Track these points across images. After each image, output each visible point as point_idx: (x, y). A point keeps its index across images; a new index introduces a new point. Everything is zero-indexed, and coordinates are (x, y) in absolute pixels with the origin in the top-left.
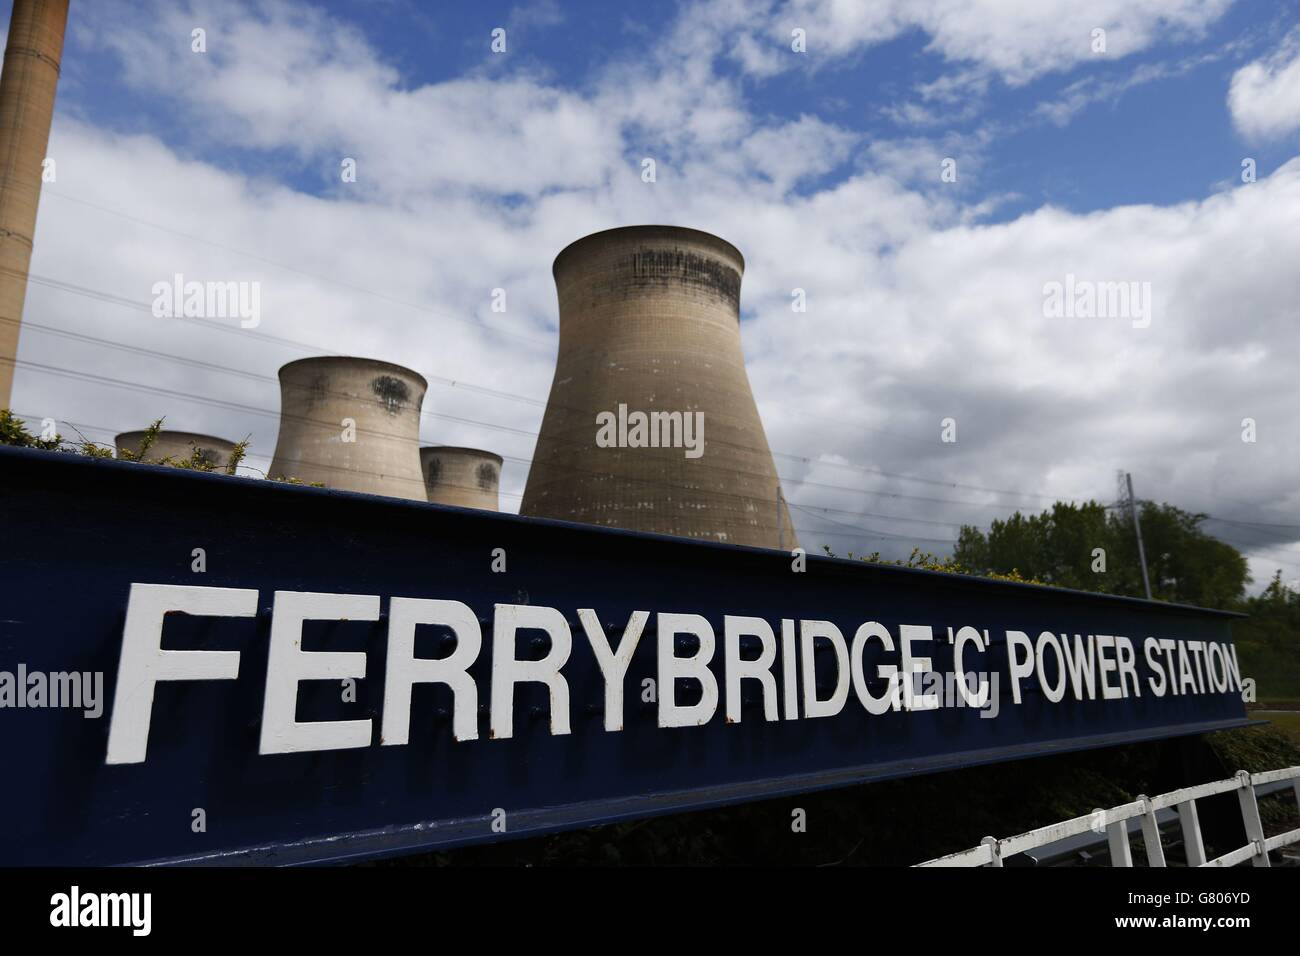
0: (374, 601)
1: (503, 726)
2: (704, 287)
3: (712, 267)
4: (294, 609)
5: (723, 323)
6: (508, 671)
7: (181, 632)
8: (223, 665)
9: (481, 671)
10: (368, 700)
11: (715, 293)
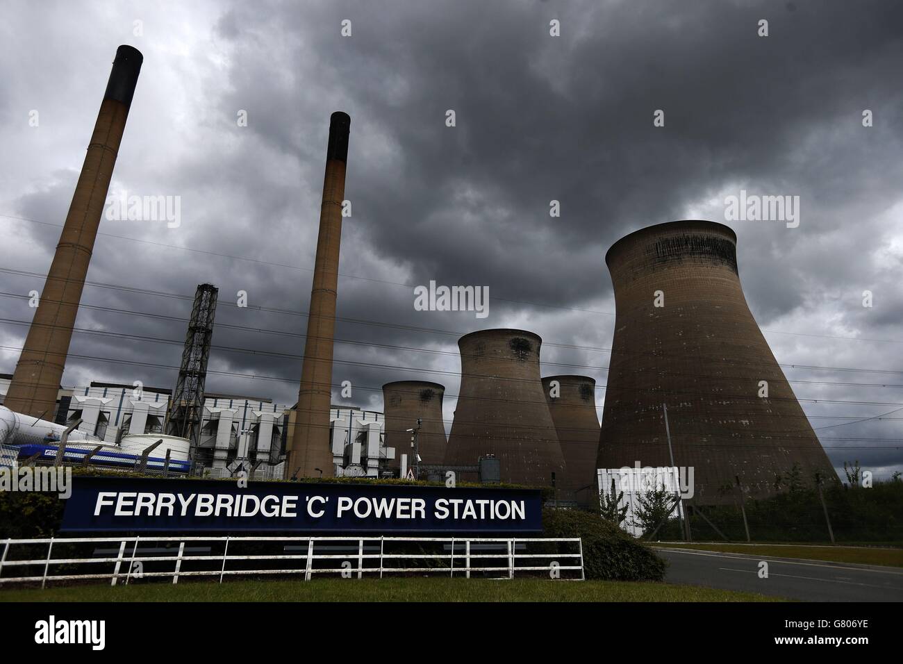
0: (136, 494)
1: (158, 513)
2: (707, 256)
3: (712, 242)
4: (122, 495)
5: (725, 277)
6: (160, 504)
7: (105, 499)
8: (111, 503)
9: (155, 505)
10: (132, 508)
11: (716, 259)
